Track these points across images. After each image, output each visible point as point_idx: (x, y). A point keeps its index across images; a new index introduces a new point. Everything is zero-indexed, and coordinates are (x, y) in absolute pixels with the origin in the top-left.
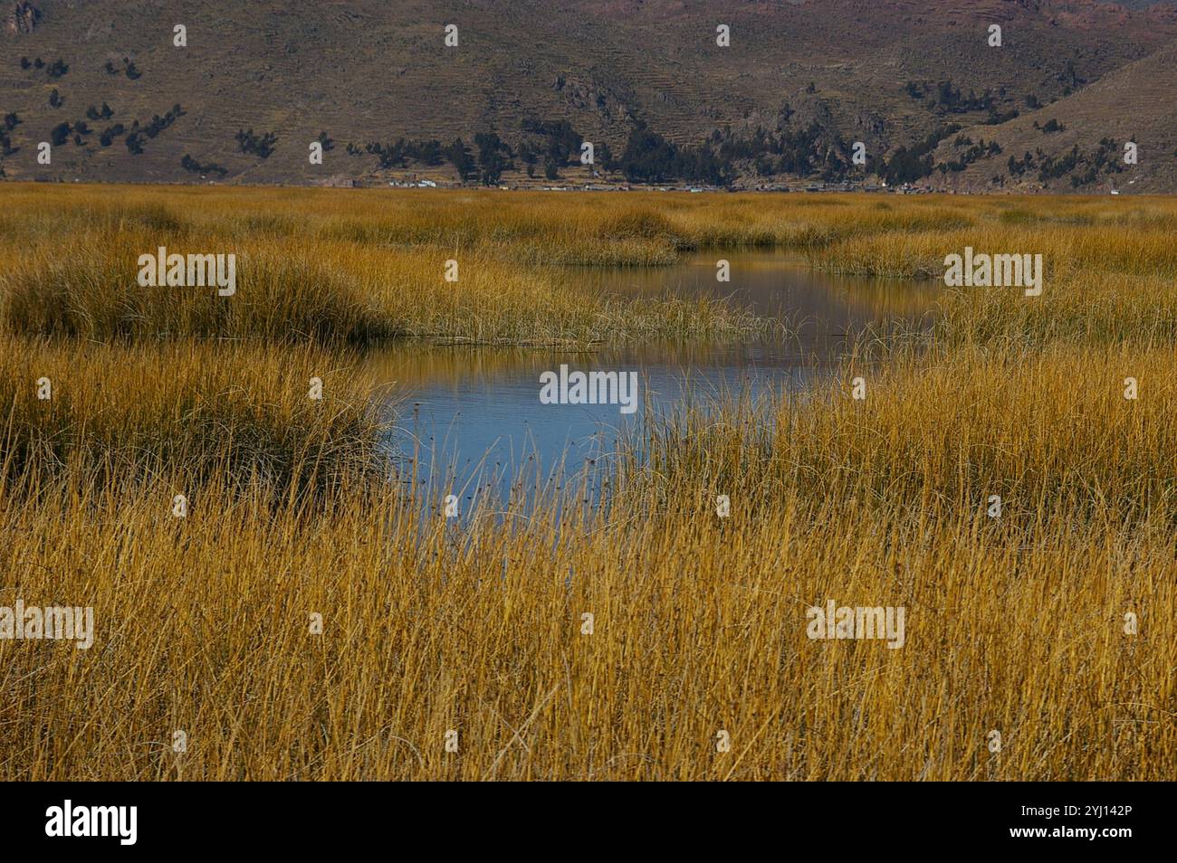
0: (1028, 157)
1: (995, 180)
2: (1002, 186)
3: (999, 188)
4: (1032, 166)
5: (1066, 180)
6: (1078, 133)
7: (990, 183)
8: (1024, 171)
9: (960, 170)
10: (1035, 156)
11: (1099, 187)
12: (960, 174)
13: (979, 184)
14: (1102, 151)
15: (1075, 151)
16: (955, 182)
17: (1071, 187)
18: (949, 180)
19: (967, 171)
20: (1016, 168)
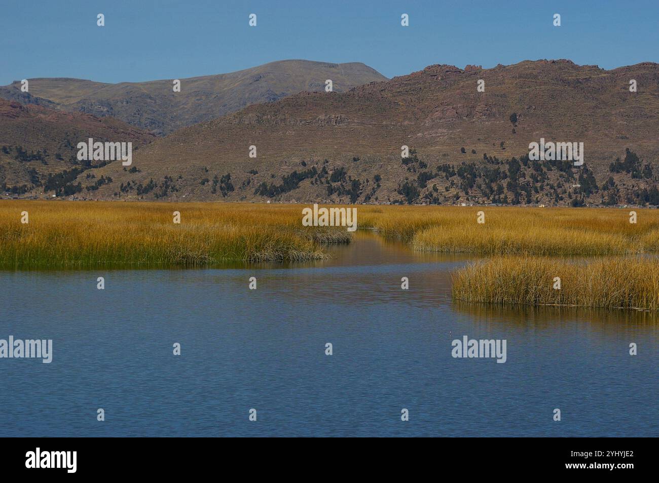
0: (129, 184)
1: (116, 194)
2: (120, 197)
3: (118, 198)
4: (131, 188)
5: (151, 194)
6: (148, 173)
7: (113, 196)
8: (128, 190)
9: (96, 189)
10: (131, 183)
11: (170, 198)
12: (96, 192)
13: (107, 196)
14: (166, 182)
15: (152, 182)
16: (94, 195)
17: (156, 198)
18: (91, 194)
19: (99, 190)
20: (125, 189)
